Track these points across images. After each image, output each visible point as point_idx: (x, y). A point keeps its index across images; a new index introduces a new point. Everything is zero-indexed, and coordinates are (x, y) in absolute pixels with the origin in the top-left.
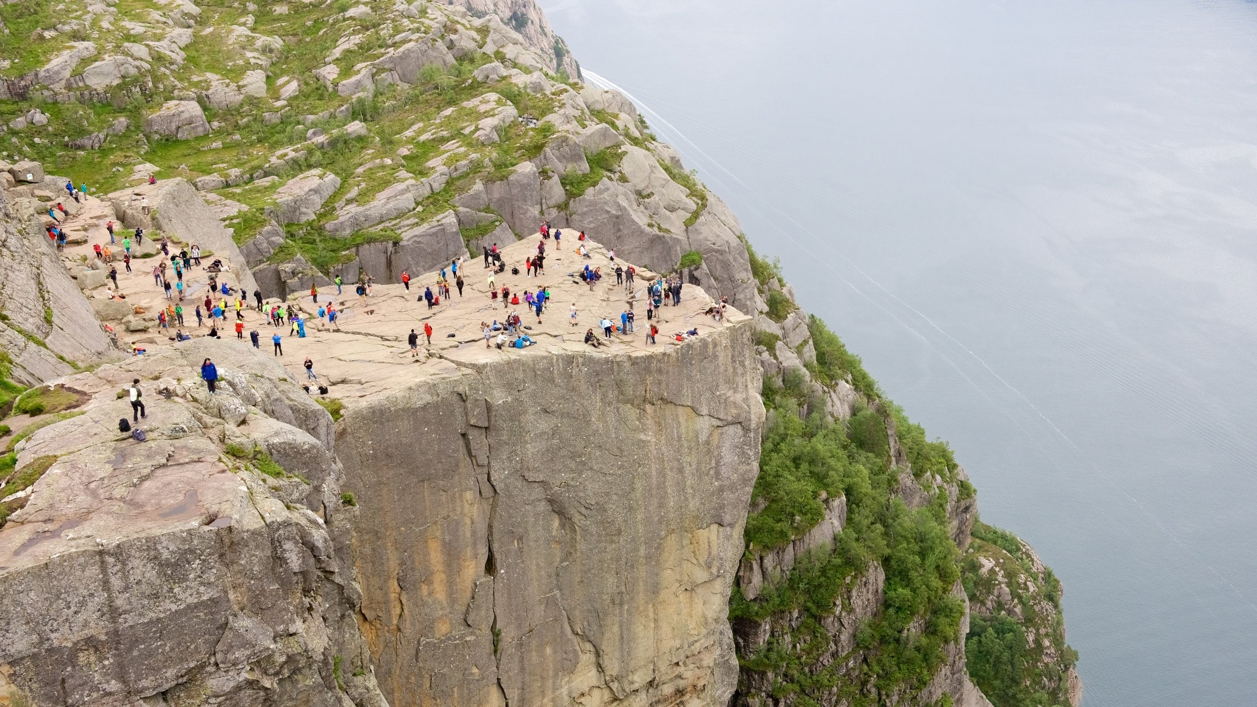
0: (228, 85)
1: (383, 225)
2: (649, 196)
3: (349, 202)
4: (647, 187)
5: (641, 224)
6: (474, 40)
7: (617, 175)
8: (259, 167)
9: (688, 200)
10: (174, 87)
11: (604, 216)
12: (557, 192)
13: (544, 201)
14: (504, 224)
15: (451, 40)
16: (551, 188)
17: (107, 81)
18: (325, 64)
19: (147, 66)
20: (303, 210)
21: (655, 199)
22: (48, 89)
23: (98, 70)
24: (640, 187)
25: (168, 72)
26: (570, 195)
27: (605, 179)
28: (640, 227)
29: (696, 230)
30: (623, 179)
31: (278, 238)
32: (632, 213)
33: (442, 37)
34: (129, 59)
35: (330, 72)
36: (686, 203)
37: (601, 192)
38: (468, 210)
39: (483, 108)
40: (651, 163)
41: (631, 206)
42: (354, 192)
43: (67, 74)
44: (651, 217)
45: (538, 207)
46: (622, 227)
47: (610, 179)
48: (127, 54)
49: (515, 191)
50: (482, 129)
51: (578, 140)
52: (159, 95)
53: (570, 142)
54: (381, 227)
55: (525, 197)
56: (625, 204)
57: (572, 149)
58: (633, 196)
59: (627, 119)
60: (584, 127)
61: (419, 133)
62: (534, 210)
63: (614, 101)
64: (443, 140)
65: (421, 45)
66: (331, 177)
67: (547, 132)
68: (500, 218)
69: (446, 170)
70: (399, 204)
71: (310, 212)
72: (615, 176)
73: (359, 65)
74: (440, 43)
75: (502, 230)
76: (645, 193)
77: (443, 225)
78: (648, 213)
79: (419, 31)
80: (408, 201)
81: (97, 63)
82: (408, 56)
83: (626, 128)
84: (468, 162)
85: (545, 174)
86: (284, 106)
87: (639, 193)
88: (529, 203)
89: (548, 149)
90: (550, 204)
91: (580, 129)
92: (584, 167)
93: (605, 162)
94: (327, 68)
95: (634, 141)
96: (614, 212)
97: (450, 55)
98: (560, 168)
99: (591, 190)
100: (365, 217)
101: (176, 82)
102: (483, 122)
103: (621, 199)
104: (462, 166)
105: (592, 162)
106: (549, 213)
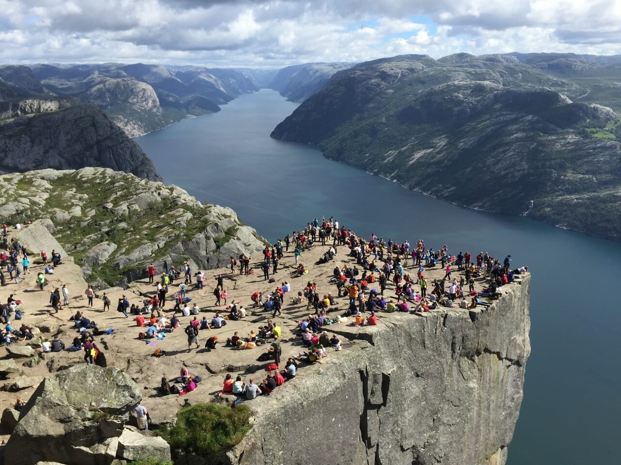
0: (64, 212)
2: (249, 245)
3: (121, 254)
4: (248, 242)
6: (169, 193)
8: (79, 243)
10: (40, 214)
12: (213, 245)
13: (207, 249)
14: (191, 259)
15: (159, 192)
16: (210, 243)
17: (9, 213)
18: (107, 203)
19: (29, 206)
20: (100, 259)
21: (251, 246)
24: (245, 242)
25: (37, 208)
26: (218, 247)
27: (232, 239)
30: (238, 239)
34: (20, 204)
35: (109, 206)
37: (231, 244)
38: (175, 254)
39: (177, 214)
40: (248, 233)
42: (123, 250)
45: (205, 252)
48: (20, 202)
49: (195, 245)
50: (178, 221)
51: (219, 224)
52: (33, 217)
53: (216, 225)
54: (136, 264)
55: (199, 247)
56: (240, 248)
57: (217, 228)
58: (243, 246)
59: (234, 217)
60: (220, 220)
61: (151, 225)
62: (204, 253)
63: (228, 211)
64: (161, 227)
65: (147, 194)
66: (113, 244)
67: (206, 222)
68: (189, 257)
69: (165, 239)
70: (145, 254)
71: (103, 260)
72: (236, 238)
73: (122, 203)
74: (155, 193)
75: (191, 262)
76: (247, 244)
77: (164, 261)
78: (249, 252)
79: (146, 189)
80: (148, 252)
81: (5, 206)
82: (142, 198)
83: (235, 221)
84: (174, 235)
85: (207, 238)
86: (89, 219)
87: (245, 245)
88: (201, 250)
89: (208, 228)
90: (210, 250)
91: (219, 220)
92: (223, 235)
93: (231, 233)
94: (108, 204)
95: (239, 225)
96: (236, 252)
97: (159, 197)
98: (213, 235)
99: (226, 244)
100: (129, 260)
101: (41, 212)
102: (178, 219)
103: (239, 247)
104: (172, 236)
105: (226, 233)
106: (210, 254)
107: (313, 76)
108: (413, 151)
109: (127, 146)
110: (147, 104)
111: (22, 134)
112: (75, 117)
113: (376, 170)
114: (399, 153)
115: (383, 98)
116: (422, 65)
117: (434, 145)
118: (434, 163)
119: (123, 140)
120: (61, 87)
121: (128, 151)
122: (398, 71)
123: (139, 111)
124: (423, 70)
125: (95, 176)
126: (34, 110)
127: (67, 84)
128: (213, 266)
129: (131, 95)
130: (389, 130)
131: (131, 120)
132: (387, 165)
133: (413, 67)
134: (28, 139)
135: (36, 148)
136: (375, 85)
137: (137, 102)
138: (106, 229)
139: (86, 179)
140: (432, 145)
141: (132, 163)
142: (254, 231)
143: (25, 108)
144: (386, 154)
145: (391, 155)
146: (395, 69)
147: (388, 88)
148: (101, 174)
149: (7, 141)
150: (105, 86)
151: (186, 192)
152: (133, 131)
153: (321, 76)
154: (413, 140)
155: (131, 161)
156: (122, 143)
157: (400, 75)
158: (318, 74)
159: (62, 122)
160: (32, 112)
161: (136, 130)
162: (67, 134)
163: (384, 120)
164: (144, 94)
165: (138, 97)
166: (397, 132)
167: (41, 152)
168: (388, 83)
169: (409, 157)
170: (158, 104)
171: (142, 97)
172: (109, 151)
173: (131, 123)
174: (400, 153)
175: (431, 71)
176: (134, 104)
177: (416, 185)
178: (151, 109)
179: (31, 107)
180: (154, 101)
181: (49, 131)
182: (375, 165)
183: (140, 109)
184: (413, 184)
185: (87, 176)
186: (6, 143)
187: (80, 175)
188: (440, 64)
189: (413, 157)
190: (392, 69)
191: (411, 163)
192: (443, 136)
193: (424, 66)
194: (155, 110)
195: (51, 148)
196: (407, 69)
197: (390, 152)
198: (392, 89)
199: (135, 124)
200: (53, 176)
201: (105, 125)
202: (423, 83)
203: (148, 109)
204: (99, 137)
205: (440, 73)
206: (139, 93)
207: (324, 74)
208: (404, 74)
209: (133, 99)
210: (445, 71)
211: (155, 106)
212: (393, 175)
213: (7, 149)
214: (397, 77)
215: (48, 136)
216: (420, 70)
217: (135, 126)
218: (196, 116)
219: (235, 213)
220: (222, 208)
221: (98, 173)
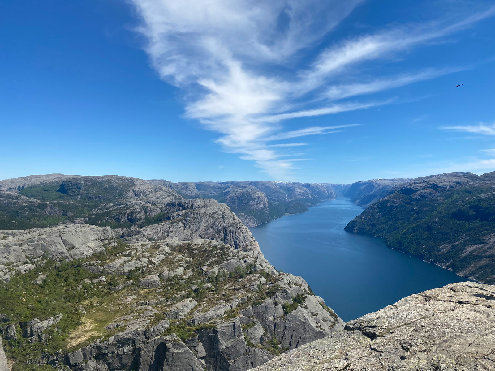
0: (170, 271)
1: (210, 321)
2: (316, 315)
3: (199, 311)
4: (315, 311)
5: (313, 326)
6: (253, 261)
7: (304, 305)
8: (171, 298)
9: (330, 317)
10: (152, 271)
11: (299, 322)
12: (281, 311)
13: (275, 314)
14: (259, 323)
15: (245, 260)
16: (278, 309)
17: (130, 268)
18: (204, 265)
19: (145, 264)
20: (180, 314)
21: (318, 316)
22: (110, 270)
23: (129, 265)
24: (313, 311)
25: (152, 267)
26: (286, 313)
27: (299, 306)
28: (313, 327)
29: (335, 330)
30: (306, 307)
31: (167, 325)
32: (310, 321)
33: (243, 259)
34: (140, 262)
35: (205, 268)
36: (330, 319)
37: (298, 312)
38: (244, 316)
39: (253, 278)
40: (316, 302)
41: (309, 318)
42: (201, 308)
43: (118, 266)
44: (317, 323)
45: (273, 317)
46: (306, 327)
47: (301, 307)
48: (140, 261)
49: (264, 310)
50: (252, 285)
51: (289, 291)
52: (146, 273)
53: (286, 291)
54: (209, 322)
55: (268, 312)
56: (307, 317)
57: (286, 294)
58: (310, 315)
59: (305, 286)
60: (291, 287)
61: (230, 287)
62: (271, 318)
63: (300, 280)
64: (238, 289)
65: (235, 260)
66: (194, 301)
67: (277, 288)
68: (257, 321)
69: (238, 300)
70: (218, 313)
71: (182, 315)
72: (303, 306)
73: (215, 266)
74: (241, 260)
75: (258, 326)
76: (314, 313)
77: (234, 322)
78: (316, 322)
79: (235, 256)
80: (221, 312)
81: (129, 263)
82: (230, 264)
83: (305, 289)
84: (246, 297)
85: (276, 304)
86: (187, 278)
87: (312, 313)
88: (269, 315)
89: (277, 294)
90: (278, 316)
91: (289, 288)
92: (291, 302)
93: (299, 300)
94: (204, 267)
95: (308, 294)
96: (303, 321)
97: (244, 264)
98: (282, 301)
99: (294, 311)
100: (204, 318)
101: (154, 270)
102: (253, 283)
103: (305, 315)
104: (244, 299)
105: (295, 300)
106: (277, 320)
107: (377, 188)
108: (465, 246)
109: (242, 231)
110: (260, 206)
111: (180, 222)
112: (213, 212)
113: (432, 260)
114: (452, 246)
115: (435, 203)
116: (467, 179)
117: (485, 241)
118: (486, 257)
119: (240, 227)
120: (210, 195)
121: (242, 235)
122: (447, 184)
123: (255, 210)
124: (468, 183)
125: (203, 245)
126: (189, 207)
127: (214, 194)
128: (280, 332)
129: (251, 200)
130: (442, 228)
131: (249, 216)
132: (442, 256)
133: (459, 181)
134: (183, 225)
135: (186, 231)
136: (428, 194)
137: (254, 205)
138: (194, 288)
139: (196, 247)
140: (482, 242)
141: (244, 243)
142: (322, 301)
143: (184, 206)
144: (441, 247)
145: (445, 247)
146: (444, 182)
147: (439, 196)
148: (207, 244)
149: (170, 226)
150: (235, 194)
151: (267, 261)
152: (250, 223)
153: (383, 188)
154: (464, 237)
155: (244, 242)
156: (239, 229)
157: (448, 187)
158: (381, 186)
159: (204, 215)
160: (188, 208)
161: (251, 223)
162: (206, 222)
163: (437, 220)
164: (258, 199)
165: (255, 201)
166: (449, 229)
167: (189, 234)
168: (439, 192)
169: (462, 250)
170: (267, 206)
171: (257, 202)
172: (231, 235)
173: (249, 218)
174: (454, 247)
175: (476, 184)
176: (252, 206)
177: (470, 274)
178: (262, 209)
179: (188, 205)
180: (265, 204)
181: (195, 220)
182: (431, 255)
183: (255, 209)
184: (467, 273)
185: (197, 245)
186: (169, 227)
187: (193, 244)
188: (483, 179)
189: (465, 250)
190: (442, 183)
191: (464, 255)
192: (492, 235)
193: (469, 180)
194: (265, 210)
195: (195, 231)
196: (454, 182)
197: (444, 245)
198: (442, 196)
199: (251, 219)
200: (175, 244)
201: (230, 217)
202: (470, 192)
203: (260, 209)
204: (225, 225)
205: (484, 185)
206: (255, 198)
207: (386, 186)
208: (452, 186)
209: (251, 202)
210: (488, 183)
211: (265, 207)
212: (448, 264)
213: (169, 231)
214: (446, 188)
215: (195, 223)
216: (466, 183)
217: (251, 220)
218: (291, 214)
219: (306, 283)
220: (295, 277)
221: (206, 244)
